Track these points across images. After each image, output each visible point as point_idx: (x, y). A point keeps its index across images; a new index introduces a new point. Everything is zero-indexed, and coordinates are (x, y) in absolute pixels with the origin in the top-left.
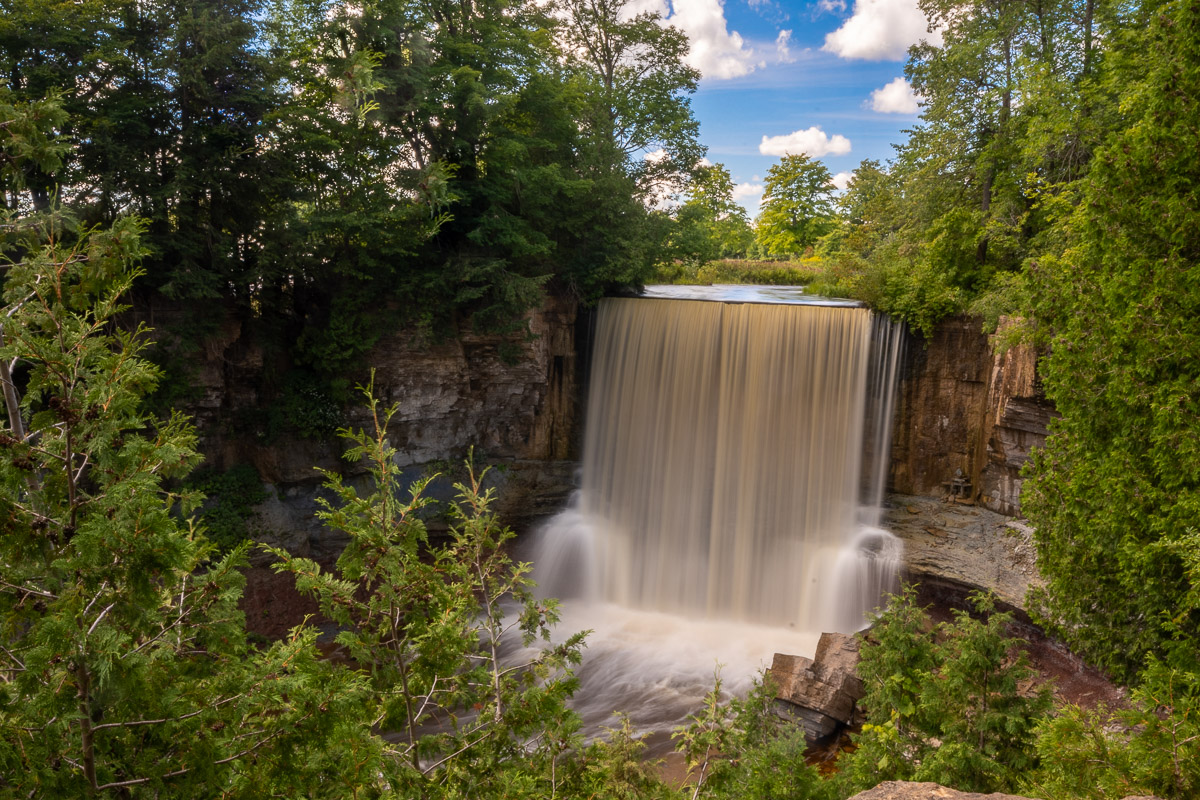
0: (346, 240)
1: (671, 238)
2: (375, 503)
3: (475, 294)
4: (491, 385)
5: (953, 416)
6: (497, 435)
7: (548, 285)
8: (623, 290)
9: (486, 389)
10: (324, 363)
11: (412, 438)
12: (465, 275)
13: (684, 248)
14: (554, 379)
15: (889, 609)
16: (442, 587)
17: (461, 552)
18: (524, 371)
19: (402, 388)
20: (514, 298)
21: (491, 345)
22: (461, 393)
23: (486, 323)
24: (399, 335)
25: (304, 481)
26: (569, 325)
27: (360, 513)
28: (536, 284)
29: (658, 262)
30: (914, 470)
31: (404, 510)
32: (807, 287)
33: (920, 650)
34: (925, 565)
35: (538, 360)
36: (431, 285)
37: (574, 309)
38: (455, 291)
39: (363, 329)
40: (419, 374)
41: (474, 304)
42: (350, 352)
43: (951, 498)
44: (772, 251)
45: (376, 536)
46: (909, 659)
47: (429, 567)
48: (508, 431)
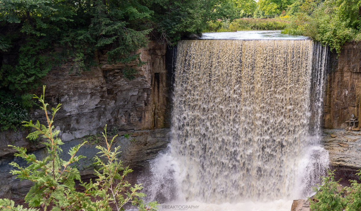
0: (28, 13)
1: (215, 7)
2: (48, 162)
3: (109, 41)
4: (119, 91)
5: (350, 89)
6: (123, 119)
7: (149, 35)
8: (191, 36)
9: (116, 94)
10: (17, 86)
11: (73, 125)
12: (102, 31)
13: (222, 13)
14: (155, 85)
15: (323, 184)
16: (90, 203)
17: (101, 183)
18: (138, 82)
19: (66, 96)
20: (131, 42)
21: (119, 69)
22: (102, 97)
23: (115, 58)
24: (64, 66)
25: (6, 155)
26: (162, 56)
27: (38, 169)
28: (143, 35)
29: (209, 21)
30: (334, 117)
31: (65, 164)
32: (283, 31)
33: (336, 202)
34: (339, 161)
35: (146, 76)
36: (82, 37)
37: (165, 47)
38: (97, 40)
39: (40, 64)
40: (76, 88)
41: (108, 47)
42: (33, 78)
43: (350, 128)
44: (266, 14)
45: (49, 180)
46: (332, 206)
47: (82, 194)
48: (130, 115)
